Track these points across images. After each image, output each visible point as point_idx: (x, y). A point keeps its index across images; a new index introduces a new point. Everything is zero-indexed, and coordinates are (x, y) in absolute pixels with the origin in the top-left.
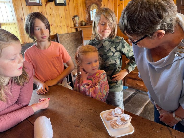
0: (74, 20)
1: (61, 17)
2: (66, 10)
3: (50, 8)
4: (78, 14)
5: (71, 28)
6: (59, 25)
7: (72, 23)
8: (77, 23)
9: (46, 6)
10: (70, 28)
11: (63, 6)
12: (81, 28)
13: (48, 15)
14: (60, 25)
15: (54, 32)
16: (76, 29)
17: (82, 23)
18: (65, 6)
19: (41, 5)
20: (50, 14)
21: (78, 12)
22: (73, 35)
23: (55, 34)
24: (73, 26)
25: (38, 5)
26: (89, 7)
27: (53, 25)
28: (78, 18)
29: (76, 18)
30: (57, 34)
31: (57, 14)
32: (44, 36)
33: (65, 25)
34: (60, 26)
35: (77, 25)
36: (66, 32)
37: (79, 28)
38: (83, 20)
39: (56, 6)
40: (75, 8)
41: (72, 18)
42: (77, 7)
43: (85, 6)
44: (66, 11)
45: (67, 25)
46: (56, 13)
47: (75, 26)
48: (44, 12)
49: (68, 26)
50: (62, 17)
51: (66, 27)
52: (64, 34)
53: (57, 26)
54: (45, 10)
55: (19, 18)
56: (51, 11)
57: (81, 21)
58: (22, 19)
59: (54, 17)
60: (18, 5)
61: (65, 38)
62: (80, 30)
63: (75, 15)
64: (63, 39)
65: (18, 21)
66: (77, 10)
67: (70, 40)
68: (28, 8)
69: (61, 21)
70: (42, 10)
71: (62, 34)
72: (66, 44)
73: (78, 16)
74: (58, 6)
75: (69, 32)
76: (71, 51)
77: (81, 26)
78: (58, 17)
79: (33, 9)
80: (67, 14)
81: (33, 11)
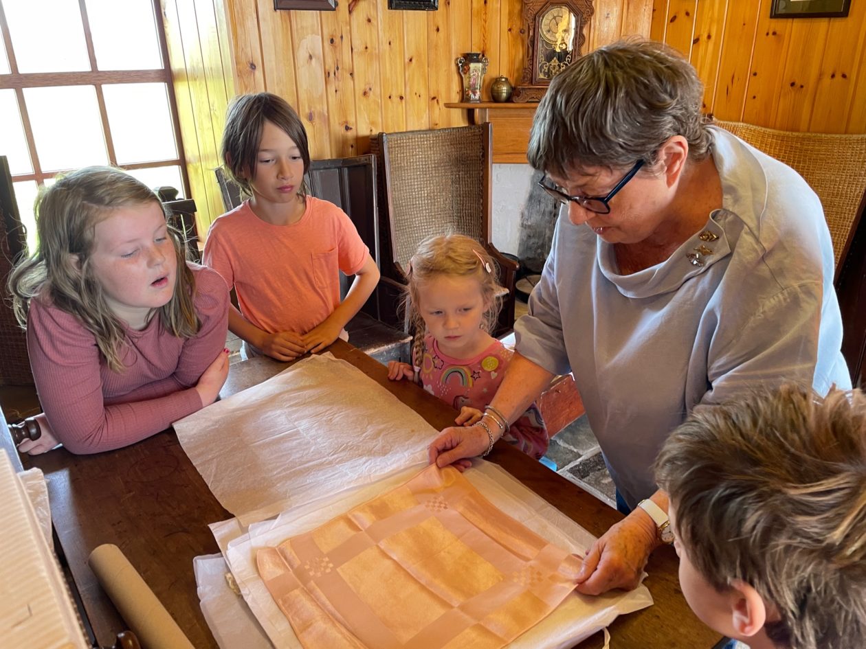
0: (465, 73)
1: (411, 60)
2: (435, 28)
3: (369, 21)
4: (485, 44)
5: (448, 106)
6: (399, 94)
7: (455, 87)
8: (474, 84)
9: (350, 12)
10: (444, 109)
11: (424, 10)
12: (490, 108)
13: (355, 50)
14: (404, 96)
15: (373, 123)
16: (470, 114)
17: (496, 88)
18: (431, 12)
19: (334, 6)
20: (365, 46)
21: (484, 38)
22: (454, 138)
23: (375, 132)
24: (455, 98)
25: (320, 10)
26: (535, 19)
27: (371, 93)
28: (480, 65)
29: (472, 66)
30: (381, 135)
31: (395, 45)
32: (285, 183)
33: (423, 92)
34: (401, 98)
35: (472, 96)
36: (424, 124)
37: (483, 109)
38: (504, 74)
39: (394, 11)
40: (475, 19)
41: (457, 64)
42: (486, 13)
43: (521, 11)
44: (435, 32)
45: (433, 96)
46: (390, 44)
47: (464, 98)
48: (342, 37)
49: (434, 98)
50: (413, 60)
51: (423, 102)
52: (413, 132)
53: (390, 97)
54: (345, 29)
55: (244, 60)
56: (371, 31)
57: (492, 79)
58: (255, 67)
59: (379, 57)
60: (242, 9)
61: (415, 149)
62: (483, 117)
63: (469, 52)
64: (409, 153)
65: (240, 74)
66: (485, 29)
67: (435, 160)
68: (279, 19)
69: (409, 75)
70: (335, 29)
71: (405, 130)
72: (415, 177)
73: (483, 56)
74: (401, 11)
75: (437, 124)
76: (435, 205)
77: (490, 102)
78: (398, 60)
79: (299, 27)
80: (436, 46)
81: (297, 30)
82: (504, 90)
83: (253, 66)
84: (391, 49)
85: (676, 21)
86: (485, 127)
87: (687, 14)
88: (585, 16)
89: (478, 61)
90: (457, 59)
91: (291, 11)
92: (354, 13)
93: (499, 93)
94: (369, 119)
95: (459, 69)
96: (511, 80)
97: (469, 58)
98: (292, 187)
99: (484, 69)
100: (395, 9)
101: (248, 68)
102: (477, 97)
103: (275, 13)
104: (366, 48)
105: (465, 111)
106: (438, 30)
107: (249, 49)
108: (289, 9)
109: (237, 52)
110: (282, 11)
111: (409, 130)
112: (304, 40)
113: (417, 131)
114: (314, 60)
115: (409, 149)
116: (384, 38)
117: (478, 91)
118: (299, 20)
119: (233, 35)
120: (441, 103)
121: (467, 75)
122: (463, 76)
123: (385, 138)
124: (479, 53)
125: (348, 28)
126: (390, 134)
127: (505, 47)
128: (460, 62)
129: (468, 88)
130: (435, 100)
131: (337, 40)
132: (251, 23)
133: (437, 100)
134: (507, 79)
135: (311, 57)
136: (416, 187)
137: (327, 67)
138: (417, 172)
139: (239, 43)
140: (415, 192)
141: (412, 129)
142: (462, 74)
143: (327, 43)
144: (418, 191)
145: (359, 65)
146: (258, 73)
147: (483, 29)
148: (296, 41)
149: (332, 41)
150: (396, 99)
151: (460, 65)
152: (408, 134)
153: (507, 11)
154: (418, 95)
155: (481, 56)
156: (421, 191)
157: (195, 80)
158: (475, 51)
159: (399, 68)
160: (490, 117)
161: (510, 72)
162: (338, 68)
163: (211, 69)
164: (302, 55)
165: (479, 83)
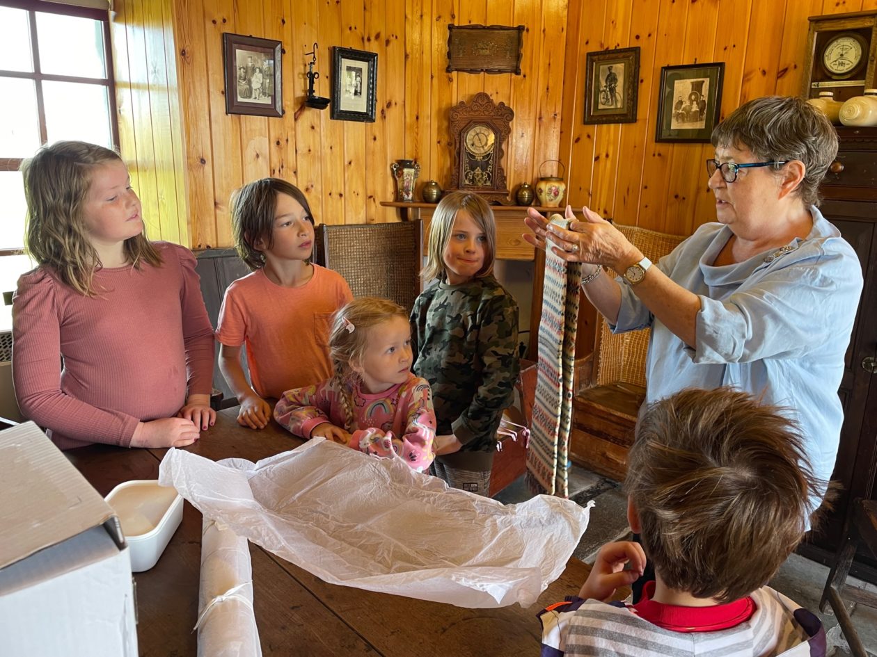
0: (399, 177)
1: (350, 163)
2: (373, 137)
3: (313, 128)
4: (417, 153)
5: (384, 204)
6: (339, 191)
7: (391, 188)
8: (408, 187)
9: (296, 119)
10: (380, 207)
11: (363, 121)
12: (421, 207)
13: (299, 152)
14: (343, 193)
16: (403, 212)
17: (426, 190)
18: (369, 124)
19: (281, 114)
20: (308, 149)
21: (416, 148)
22: (390, 231)
24: (390, 198)
25: (268, 116)
26: (460, 135)
27: (313, 189)
28: (413, 170)
29: (406, 171)
31: (337, 149)
33: (361, 191)
34: (341, 195)
35: (406, 196)
36: (361, 219)
37: (415, 208)
38: (434, 178)
39: (335, 121)
40: (408, 133)
41: (392, 169)
42: (417, 127)
43: (449, 127)
44: (373, 141)
45: (369, 194)
46: (331, 148)
47: (398, 196)
48: (287, 140)
49: (371, 197)
50: (352, 164)
51: (361, 200)
52: (351, 225)
53: (330, 194)
54: (291, 133)
55: (194, 155)
56: (314, 136)
57: (423, 183)
58: (205, 162)
59: (321, 159)
60: (196, 111)
61: (353, 240)
62: (415, 215)
63: (403, 159)
64: (347, 243)
65: (190, 167)
66: (416, 140)
67: (371, 251)
68: (230, 122)
69: (348, 176)
70: (281, 134)
71: (343, 224)
72: (353, 265)
73: (416, 163)
74: (342, 121)
75: (373, 220)
77: (421, 202)
78: (338, 163)
79: (248, 129)
80: (373, 152)
81: (246, 133)
82: (434, 192)
83: (203, 161)
84: (332, 153)
85: (580, 141)
86: (417, 223)
87: (589, 136)
88: (503, 134)
89: (411, 167)
90: (392, 165)
91: (242, 115)
92: (299, 121)
93: (430, 195)
95: (393, 173)
96: (440, 184)
97: (402, 164)
99: (416, 174)
100: (337, 119)
101: (198, 162)
102: (410, 197)
103: (226, 117)
104: (310, 151)
105: (399, 209)
106: (375, 139)
107: (200, 147)
108: (240, 114)
109: (188, 147)
110: (233, 115)
111: (347, 223)
112: (252, 141)
113: (355, 225)
114: (260, 158)
115: (347, 240)
116: (326, 144)
117: (411, 192)
118: (248, 124)
119: (186, 133)
120: (378, 202)
121: (401, 179)
122: (397, 179)
123: (325, 229)
124: (411, 159)
125: (294, 132)
126: (330, 226)
127: (435, 157)
128: (395, 167)
129: (402, 190)
130: (372, 199)
131: (283, 143)
132: (204, 124)
133: (374, 199)
134: (436, 183)
135: (258, 156)
136: (353, 274)
137: (273, 166)
138: (354, 261)
139: (191, 141)
140: (352, 279)
141: (350, 223)
142: (396, 177)
143: (273, 145)
144: (355, 278)
145: (303, 164)
146: (208, 167)
147: (415, 141)
148: (245, 141)
149: (278, 143)
150: (335, 196)
151: (395, 169)
152: (346, 227)
153: (437, 126)
154: (356, 193)
155: (413, 162)
156: (358, 278)
157: (145, 171)
158: (408, 158)
159: (339, 169)
160: (421, 216)
161: (439, 177)
162: (282, 167)
163: (162, 162)
164: (250, 154)
165: (412, 185)
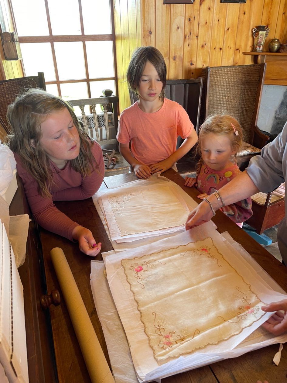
0: (256, 37)
1: (228, 29)
2: (243, 13)
3: (209, 9)
4: (269, 21)
5: (245, 53)
6: (220, 47)
7: (250, 44)
8: (260, 42)
9: (200, 4)
10: (242, 55)
11: (239, 3)
12: (267, 55)
13: (200, 24)
15: (205, 62)
16: (255, 58)
17: (271, 44)
18: (242, 4)
19: (192, 2)
20: (205, 22)
21: (269, 18)
22: (246, 70)
23: (205, 66)
24: (249, 49)
25: (186, 3)
27: (206, 47)
28: (265, 32)
29: (260, 32)
30: (207, 68)
31: (221, 21)
32: (152, 92)
33: (232, 46)
34: (221, 49)
35: (258, 48)
36: (230, 63)
37: (263, 56)
38: (277, 37)
39: (223, 3)
40: (265, 7)
41: (252, 32)
42: (272, 5)
44: (243, 15)
46: (218, 21)
47: (254, 49)
48: (195, 17)
49: (237, 49)
50: (230, 30)
51: (232, 51)
52: (224, 67)
53: (215, 49)
54: (197, 13)
55: (147, 29)
56: (210, 14)
57: (270, 40)
58: (151, 33)
59: (212, 28)
60: (148, 4)
61: (224, 75)
62: (262, 60)
63: (260, 25)
64: (221, 77)
65: (144, 36)
66: (270, 12)
67: (233, 82)
68: (165, 9)
69: (226, 37)
70: (192, 14)
71: (220, 66)
72: (222, 90)
73: (267, 27)
74: (226, 3)
75: (237, 63)
76: (230, 104)
77: (267, 52)
78: (221, 29)
79: (174, 12)
80: (243, 22)
81: (173, 14)
82: (276, 46)
83: (150, 32)
84: (219, 24)
86: (263, 65)
89: (264, 30)
90: (253, 29)
91: (172, 4)
92: (202, 5)
93: (273, 47)
94: (203, 59)
95: (253, 34)
96: (280, 40)
97: (259, 28)
98: (155, 94)
99: (266, 34)
101: (148, 33)
102: (261, 49)
103: (164, 6)
104: (206, 23)
105: (253, 57)
106: (245, 13)
107: (149, 24)
108: (171, 3)
109: (144, 25)
110: (167, 4)
111: (222, 65)
112: (176, 19)
113: (226, 66)
114: (179, 29)
115: (221, 76)
116: (216, 19)
117: (262, 46)
118: (174, 9)
119: (143, 17)
120: (241, 52)
121: (257, 38)
122: (255, 38)
123: (209, 69)
124: (265, 25)
125: (198, 12)
126: (212, 67)
127: (280, 22)
128: (254, 31)
129: (257, 44)
130: (238, 50)
131: (192, 19)
132: (152, 11)
133: (239, 51)
134: (278, 40)
135: (178, 28)
136: (222, 95)
137: (185, 33)
138: (223, 87)
139: (145, 21)
140: (221, 97)
141: (224, 65)
142: (254, 37)
143: (187, 21)
144: (223, 97)
145: (202, 31)
146: (153, 36)
148: (172, 20)
149: (190, 19)
150: (218, 50)
151: (254, 32)
152: (221, 68)
153: (284, 3)
154: (229, 48)
155: (266, 27)
156: (224, 97)
157: (125, 39)
158: (263, 24)
159: (222, 34)
160: (266, 60)
161: (280, 36)
162: (191, 34)
163: (132, 34)
164: (174, 27)
165: (263, 42)
